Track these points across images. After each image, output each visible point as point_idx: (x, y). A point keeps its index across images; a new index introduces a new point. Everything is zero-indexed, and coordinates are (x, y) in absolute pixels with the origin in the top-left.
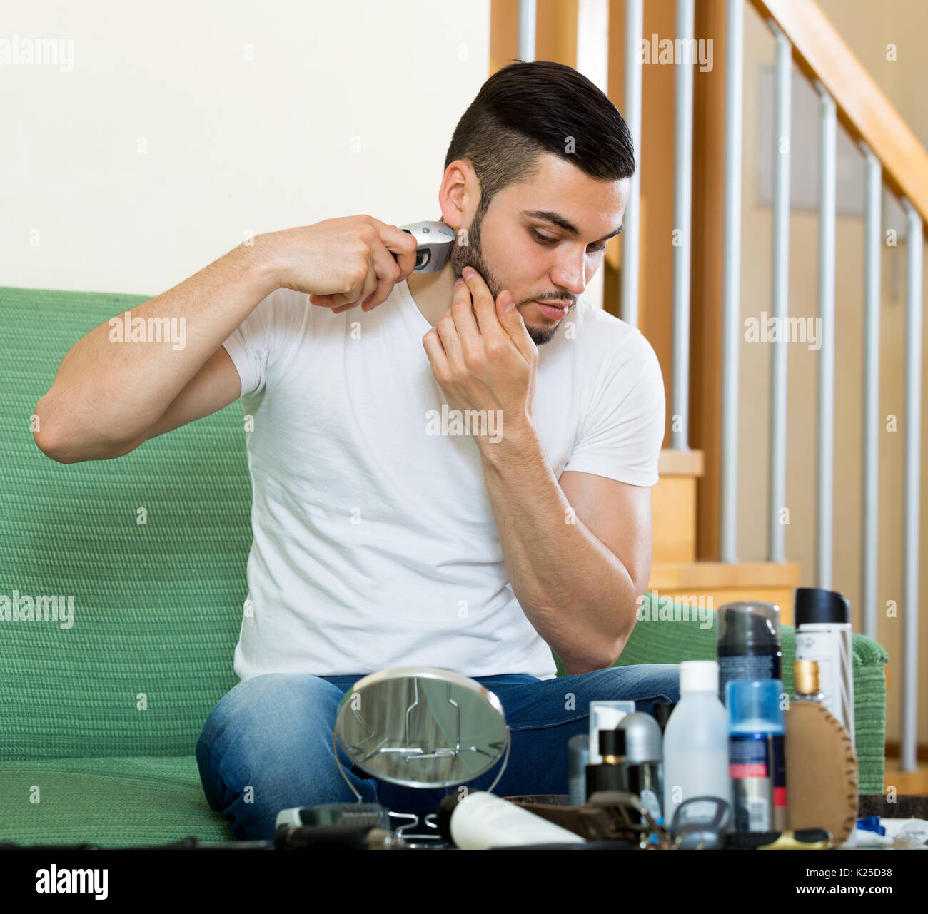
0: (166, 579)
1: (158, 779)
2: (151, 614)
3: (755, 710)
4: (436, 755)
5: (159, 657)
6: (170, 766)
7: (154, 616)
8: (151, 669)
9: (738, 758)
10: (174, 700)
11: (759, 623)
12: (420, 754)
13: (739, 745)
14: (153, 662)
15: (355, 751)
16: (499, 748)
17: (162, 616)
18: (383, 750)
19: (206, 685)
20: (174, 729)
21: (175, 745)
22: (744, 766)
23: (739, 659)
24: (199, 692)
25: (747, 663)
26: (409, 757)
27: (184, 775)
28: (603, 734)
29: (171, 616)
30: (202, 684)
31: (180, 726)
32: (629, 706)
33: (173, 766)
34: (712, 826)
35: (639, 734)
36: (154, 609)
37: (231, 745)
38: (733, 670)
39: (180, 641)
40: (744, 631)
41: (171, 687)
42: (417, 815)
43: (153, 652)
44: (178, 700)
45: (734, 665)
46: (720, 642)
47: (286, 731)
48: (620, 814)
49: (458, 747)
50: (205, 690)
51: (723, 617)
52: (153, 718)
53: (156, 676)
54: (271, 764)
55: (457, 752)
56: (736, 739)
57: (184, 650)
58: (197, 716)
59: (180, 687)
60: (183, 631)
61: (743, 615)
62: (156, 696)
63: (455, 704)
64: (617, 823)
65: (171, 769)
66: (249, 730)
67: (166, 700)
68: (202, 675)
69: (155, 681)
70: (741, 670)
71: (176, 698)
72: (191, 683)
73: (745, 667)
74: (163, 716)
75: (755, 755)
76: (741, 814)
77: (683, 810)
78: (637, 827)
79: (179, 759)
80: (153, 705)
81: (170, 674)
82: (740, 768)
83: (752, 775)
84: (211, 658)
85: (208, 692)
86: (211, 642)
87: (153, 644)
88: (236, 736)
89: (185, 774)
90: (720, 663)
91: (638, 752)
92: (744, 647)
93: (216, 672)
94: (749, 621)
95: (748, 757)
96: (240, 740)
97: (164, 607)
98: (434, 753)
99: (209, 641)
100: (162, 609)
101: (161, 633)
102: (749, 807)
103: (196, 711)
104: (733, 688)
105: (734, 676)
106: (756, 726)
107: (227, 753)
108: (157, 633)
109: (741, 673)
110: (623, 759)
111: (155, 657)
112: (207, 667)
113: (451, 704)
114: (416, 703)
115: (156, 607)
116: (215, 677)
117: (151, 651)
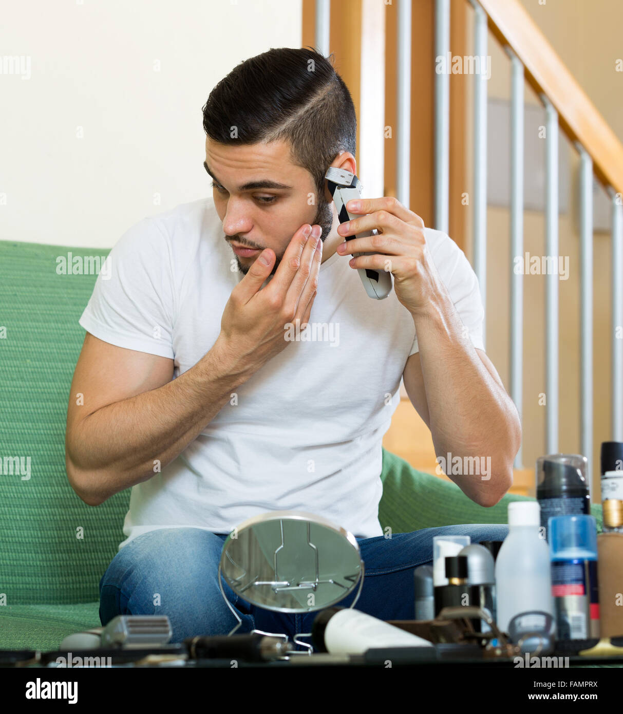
0: (58, 464)
1: (57, 620)
2: (47, 491)
3: (574, 540)
4: (300, 587)
5: (54, 526)
6: (65, 612)
7: (50, 493)
8: (48, 535)
9: (560, 579)
10: (66, 560)
11: (571, 472)
12: (287, 586)
13: (560, 569)
14: (50, 530)
15: (236, 583)
16: (353, 581)
17: (56, 493)
18: (257, 583)
19: (91, 548)
20: (66, 584)
21: (67, 596)
22: (565, 586)
23: (555, 501)
24: (86, 554)
25: (562, 504)
26: (277, 589)
27: (76, 618)
28: (448, 560)
29: (63, 493)
30: (88, 548)
31: (71, 581)
32: (465, 540)
33: (67, 611)
34: (543, 633)
35: (476, 561)
36: (50, 488)
37: (138, 585)
38: (552, 509)
39: (70, 513)
40: (559, 478)
41: (64, 550)
42: (287, 635)
43: (50, 522)
44: (70, 560)
45: (552, 506)
46: (539, 487)
47: (183, 574)
48: (466, 625)
49: (317, 580)
50: (91, 552)
51: (542, 468)
52: (50, 575)
53: (52, 541)
54: (172, 600)
55: (317, 584)
56: (558, 564)
57: (74, 520)
58: (84, 573)
59: (71, 550)
60: (73, 505)
61: (558, 465)
62: (52, 556)
63: (314, 547)
64: (464, 633)
65: (67, 613)
66: (153, 572)
67: (60, 560)
68: (88, 540)
69: (51, 545)
70: (558, 509)
71: (68, 558)
72: (80, 546)
73: (561, 507)
74: (58, 573)
75: (574, 577)
76: (563, 626)
77: (517, 621)
78: (479, 635)
79: (72, 607)
80: (50, 564)
81: (63, 539)
82: (561, 588)
83: (572, 594)
84: (95, 527)
85: (93, 554)
86: (95, 514)
87: (50, 515)
88: (142, 578)
89: (78, 617)
90: (540, 503)
91: (476, 577)
92: (560, 490)
93: (99, 539)
94: (563, 470)
95: (568, 578)
96: (145, 581)
97: (57, 486)
98: (298, 585)
99: (93, 513)
100: (56, 488)
101: (55, 506)
102: (570, 621)
103: (84, 570)
104: (554, 523)
105: (553, 514)
106: (574, 553)
107: (134, 591)
108: (52, 507)
109: (559, 512)
110: (466, 581)
111: (51, 526)
112: (92, 534)
113: (311, 546)
114: (282, 546)
115: (51, 486)
116: (99, 542)
117: (48, 521)
